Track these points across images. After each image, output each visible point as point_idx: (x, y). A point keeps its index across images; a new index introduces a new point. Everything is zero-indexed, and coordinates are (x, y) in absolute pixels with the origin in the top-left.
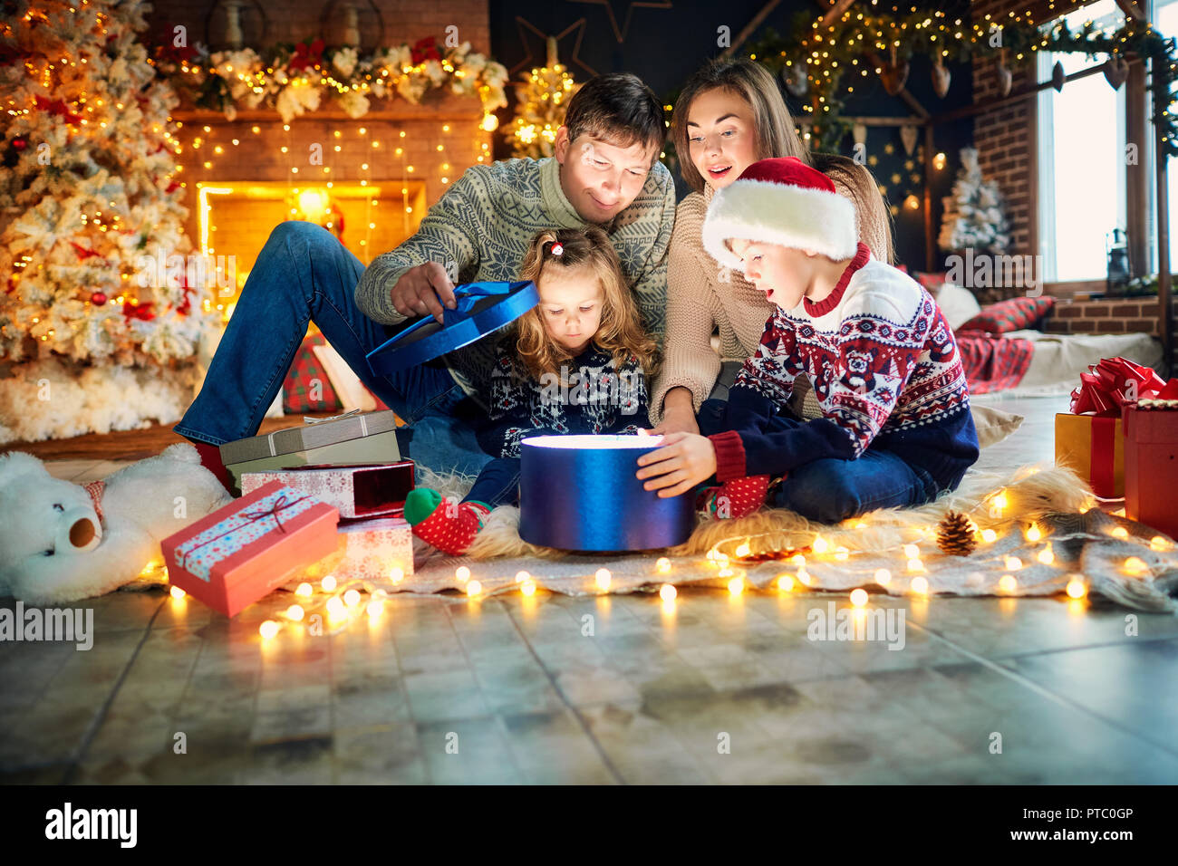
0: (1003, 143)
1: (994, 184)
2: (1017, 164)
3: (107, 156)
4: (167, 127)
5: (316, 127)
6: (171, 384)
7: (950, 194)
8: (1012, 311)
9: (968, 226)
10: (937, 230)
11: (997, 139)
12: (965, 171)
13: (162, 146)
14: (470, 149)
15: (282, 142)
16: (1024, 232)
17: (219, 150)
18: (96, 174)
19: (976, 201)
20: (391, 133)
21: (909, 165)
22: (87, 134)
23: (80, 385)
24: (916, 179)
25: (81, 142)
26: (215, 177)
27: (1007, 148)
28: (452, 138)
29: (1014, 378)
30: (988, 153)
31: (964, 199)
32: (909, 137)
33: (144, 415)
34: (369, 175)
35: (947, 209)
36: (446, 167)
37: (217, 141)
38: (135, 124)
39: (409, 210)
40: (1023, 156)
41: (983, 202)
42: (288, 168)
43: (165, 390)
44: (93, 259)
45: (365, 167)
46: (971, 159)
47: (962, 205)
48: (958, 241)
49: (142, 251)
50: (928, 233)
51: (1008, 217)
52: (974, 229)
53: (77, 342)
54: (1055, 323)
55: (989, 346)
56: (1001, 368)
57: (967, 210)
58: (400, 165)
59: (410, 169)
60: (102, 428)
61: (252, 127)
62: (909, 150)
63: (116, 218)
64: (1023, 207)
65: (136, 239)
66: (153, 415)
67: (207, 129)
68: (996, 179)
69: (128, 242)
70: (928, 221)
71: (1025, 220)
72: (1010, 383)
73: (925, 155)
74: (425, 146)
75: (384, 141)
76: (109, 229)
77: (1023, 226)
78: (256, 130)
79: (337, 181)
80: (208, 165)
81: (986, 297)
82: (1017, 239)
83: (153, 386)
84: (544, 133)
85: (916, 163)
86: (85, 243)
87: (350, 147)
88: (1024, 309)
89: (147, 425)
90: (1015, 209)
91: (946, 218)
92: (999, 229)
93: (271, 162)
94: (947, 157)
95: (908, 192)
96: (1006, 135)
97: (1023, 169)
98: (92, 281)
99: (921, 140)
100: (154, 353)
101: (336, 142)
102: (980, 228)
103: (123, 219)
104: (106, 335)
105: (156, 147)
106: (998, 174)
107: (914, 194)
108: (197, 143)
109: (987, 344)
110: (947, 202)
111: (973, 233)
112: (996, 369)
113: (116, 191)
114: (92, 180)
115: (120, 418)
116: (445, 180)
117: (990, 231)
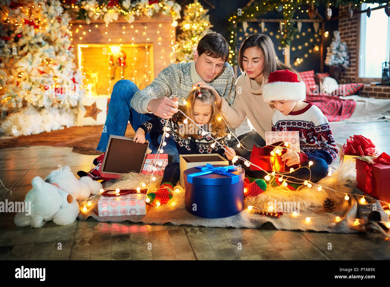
0: (349, 29)
1: (345, 43)
2: (353, 36)
3: (48, 38)
4: (68, 28)
5: (117, 25)
6: (70, 114)
7: (329, 46)
8: (349, 88)
9: (335, 57)
10: (325, 59)
11: (346, 27)
12: (335, 39)
13: (66, 34)
14: (168, 32)
15: (105, 30)
16: (354, 60)
17: (84, 33)
18: (44, 45)
19: (338, 49)
20: (142, 27)
21: (316, 36)
22: (41, 32)
23: (41, 114)
24: (318, 40)
25: (39, 34)
26: (83, 42)
27: (350, 31)
28: (162, 29)
29: (349, 115)
30: (343, 32)
31: (334, 48)
32: (316, 26)
33: (62, 125)
34: (135, 42)
35: (328, 51)
36: (160, 39)
37: (84, 30)
38: (57, 28)
39: (148, 53)
40: (355, 34)
41: (341, 49)
42: (107, 39)
43: (68, 116)
44: (44, 74)
45: (133, 39)
46: (337, 34)
47: (334, 50)
48: (332, 62)
49: (60, 71)
50: (322, 59)
51: (349, 54)
52: (337, 59)
53: (40, 102)
54: (364, 93)
55: (341, 104)
56: (345, 111)
57: (335, 52)
58: (145, 38)
59: (148, 39)
60: (48, 130)
61: (95, 25)
62: (316, 30)
63: (51, 59)
64: (354, 51)
65: (58, 67)
66: (64, 124)
67: (80, 26)
68: (346, 41)
69: (55, 68)
70: (322, 55)
71: (354, 56)
72: (347, 117)
73: (322, 32)
74: (153, 32)
75: (139, 30)
76: (49, 63)
77: (354, 58)
78: (97, 26)
79: (124, 43)
80: (81, 38)
81: (340, 81)
82: (352, 62)
83: (65, 115)
84: (193, 27)
85: (318, 35)
86: (42, 69)
87: (128, 32)
88: (353, 88)
89: (63, 128)
90: (352, 52)
91: (328, 54)
92: (346, 59)
93: (102, 37)
94: (329, 33)
95: (315, 45)
96: (350, 26)
97: (355, 38)
98: (44, 82)
99: (320, 27)
100: (65, 104)
101: (123, 30)
102: (339, 58)
103: (54, 60)
104: (49, 99)
105: (64, 35)
106: (346, 39)
107: (317, 45)
108: (77, 31)
109: (340, 103)
110: (328, 49)
111: (337, 60)
112: (343, 111)
113: (51, 51)
114: (43, 47)
115: (54, 126)
116: (160, 43)
117: (343, 59)
